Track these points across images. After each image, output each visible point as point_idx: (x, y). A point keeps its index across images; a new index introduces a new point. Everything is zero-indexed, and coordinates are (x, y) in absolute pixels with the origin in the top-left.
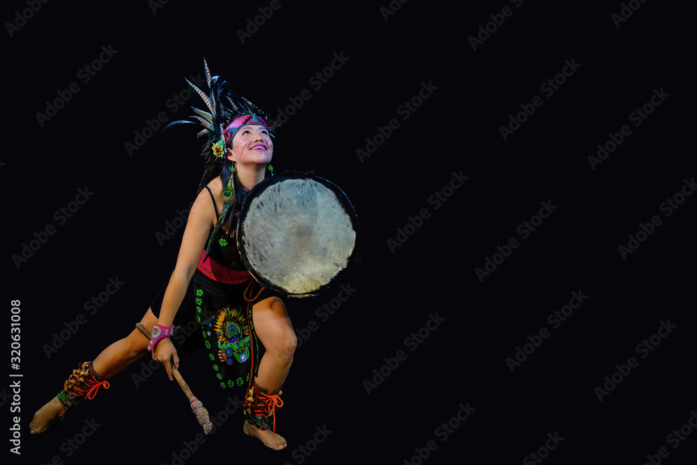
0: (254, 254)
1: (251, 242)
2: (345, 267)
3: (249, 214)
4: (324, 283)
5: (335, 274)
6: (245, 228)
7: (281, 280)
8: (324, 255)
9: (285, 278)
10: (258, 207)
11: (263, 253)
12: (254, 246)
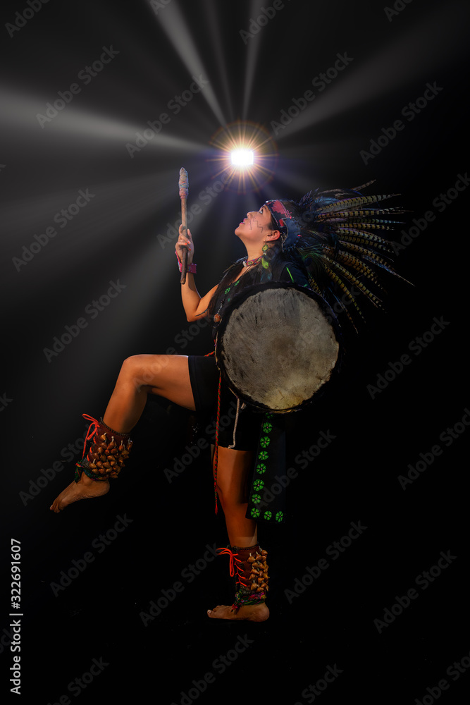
0: (234, 369)
1: (230, 357)
2: (328, 380)
4: (306, 398)
5: (318, 387)
6: (225, 342)
7: (263, 396)
8: (307, 368)
9: (267, 394)
10: (238, 319)
11: (243, 368)
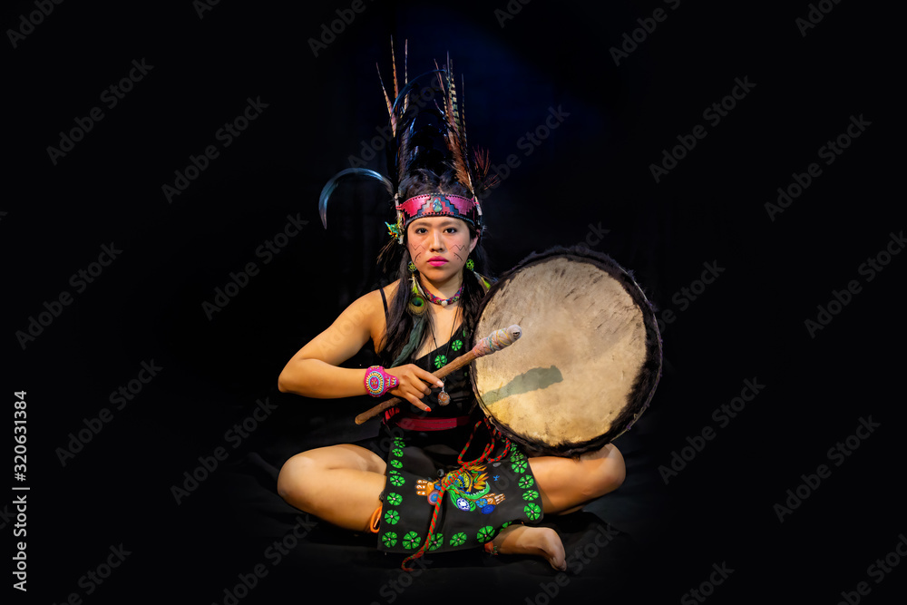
1: (507, 295)
2: (552, 444)
3: (540, 267)
4: (513, 427)
6: (521, 275)
8: (549, 403)
9: (490, 369)
10: (557, 271)
11: (504, 319)
12: (505, 302)
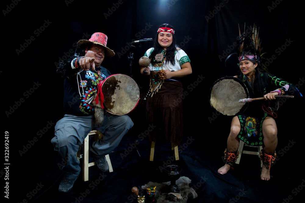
0: (217, 86)
1: (220, 83)
2: (223, 115)
3: (228, 80)
4: (216, 109)
5: (220, 112)
6: (224, 80)
7: (213, 96)
10: (231, 82)
11: (218, 88)
12: (219, 85)
